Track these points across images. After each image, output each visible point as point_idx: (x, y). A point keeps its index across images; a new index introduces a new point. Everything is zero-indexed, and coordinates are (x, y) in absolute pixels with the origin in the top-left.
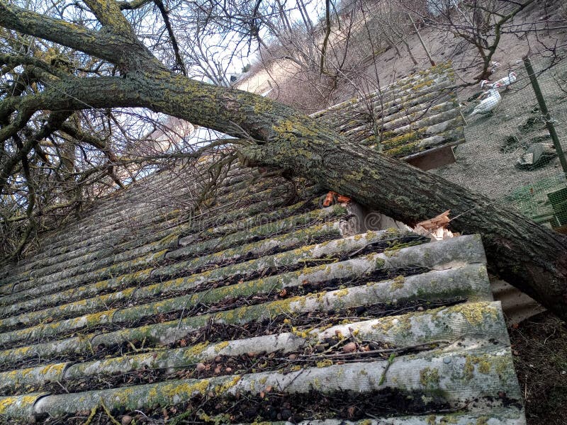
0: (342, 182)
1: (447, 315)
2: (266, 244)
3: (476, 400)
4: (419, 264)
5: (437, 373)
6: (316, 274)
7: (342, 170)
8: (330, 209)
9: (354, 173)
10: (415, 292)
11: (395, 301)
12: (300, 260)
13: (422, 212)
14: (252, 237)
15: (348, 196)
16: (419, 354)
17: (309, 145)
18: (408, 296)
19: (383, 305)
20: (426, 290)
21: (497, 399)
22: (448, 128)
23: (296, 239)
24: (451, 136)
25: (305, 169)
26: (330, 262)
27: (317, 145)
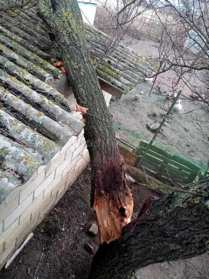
0: (68, 62)
1: (39, 138)
2: (12, 53)
3: (12, 170)
4: (55, 116)
5: (9, 151)
6: (15, 83)
7: (72, 57)
8: (53, 68)
9: (76, 63)
10: (41, 123)
11: (31, 119)
12: (17, 73)
13: (84, 102)
14: (11, 46)
15: (66, 71)
16: (14, 142)
17: (69, 33)
18: (37, 122)
19: (25, 117)
20: (45, 125)
21: (19, 175)
22: (127, 85)
23: (27, 65)
24: (124, 88)
25: (59, 42)
26: (27, 85)
27: (73, 36)
